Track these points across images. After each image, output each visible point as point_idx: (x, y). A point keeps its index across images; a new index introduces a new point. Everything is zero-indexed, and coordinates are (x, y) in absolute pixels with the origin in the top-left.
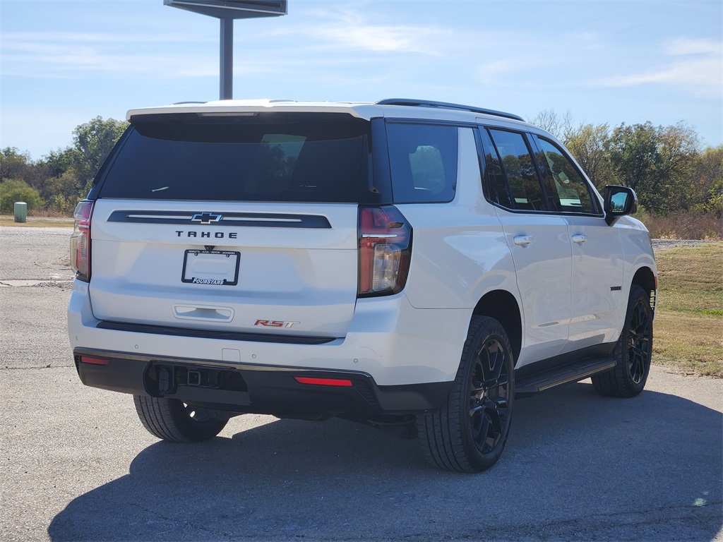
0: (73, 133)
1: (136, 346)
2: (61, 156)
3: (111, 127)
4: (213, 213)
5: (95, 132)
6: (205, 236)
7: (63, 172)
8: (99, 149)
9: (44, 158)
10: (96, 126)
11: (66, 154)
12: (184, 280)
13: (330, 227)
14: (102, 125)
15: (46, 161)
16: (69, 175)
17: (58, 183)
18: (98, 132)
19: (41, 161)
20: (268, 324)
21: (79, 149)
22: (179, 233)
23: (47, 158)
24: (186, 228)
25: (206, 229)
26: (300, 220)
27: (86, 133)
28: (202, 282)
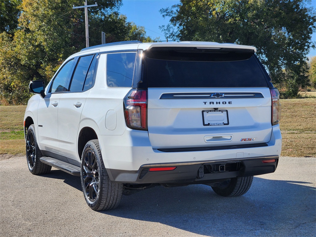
1: (194, 158)
4: (220, 93)
6: (218, 104)
12: (204, 125)
13: (263, 97)
20: (246, 140)
22: (205, 103)
24: (208, 101)
25: (218, 100)
26: (253, 95)
28: (214, 125)
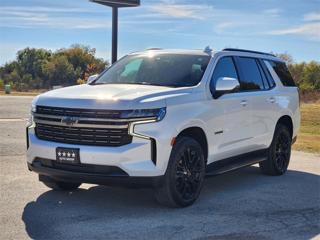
0: (16, 54)
2: (11, 64)
3: (33, 52)
5: (26, 54)
7: (12, 71)
8: (28, 61)
9: (3, 65)
10: (27, 51)
11: (13, 64)
14: (29, 51)
15: (4, 67)
16: (15, 73)
17: (9, 76)
18: (27, 54)
19: (2, 67)
21: (19, 61)
23: (4, 65)
27: (22, 54)
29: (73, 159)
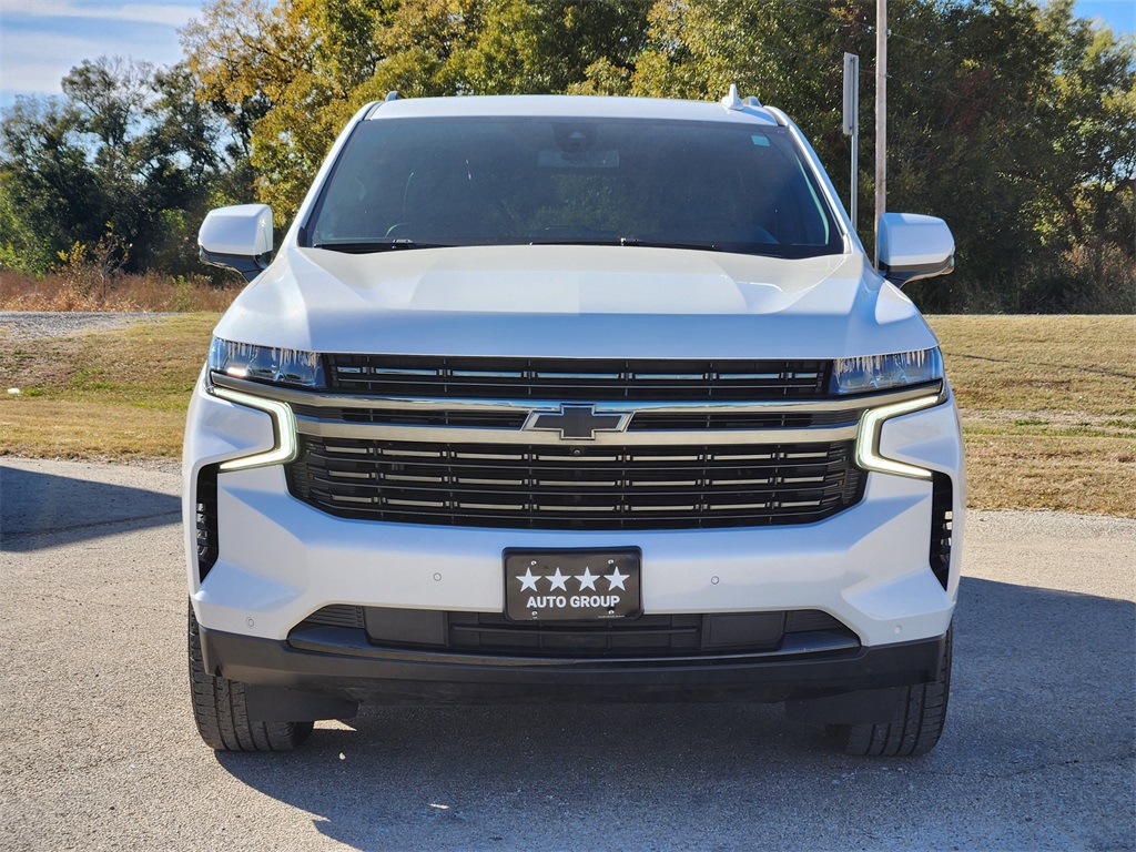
29: (614, 600)
